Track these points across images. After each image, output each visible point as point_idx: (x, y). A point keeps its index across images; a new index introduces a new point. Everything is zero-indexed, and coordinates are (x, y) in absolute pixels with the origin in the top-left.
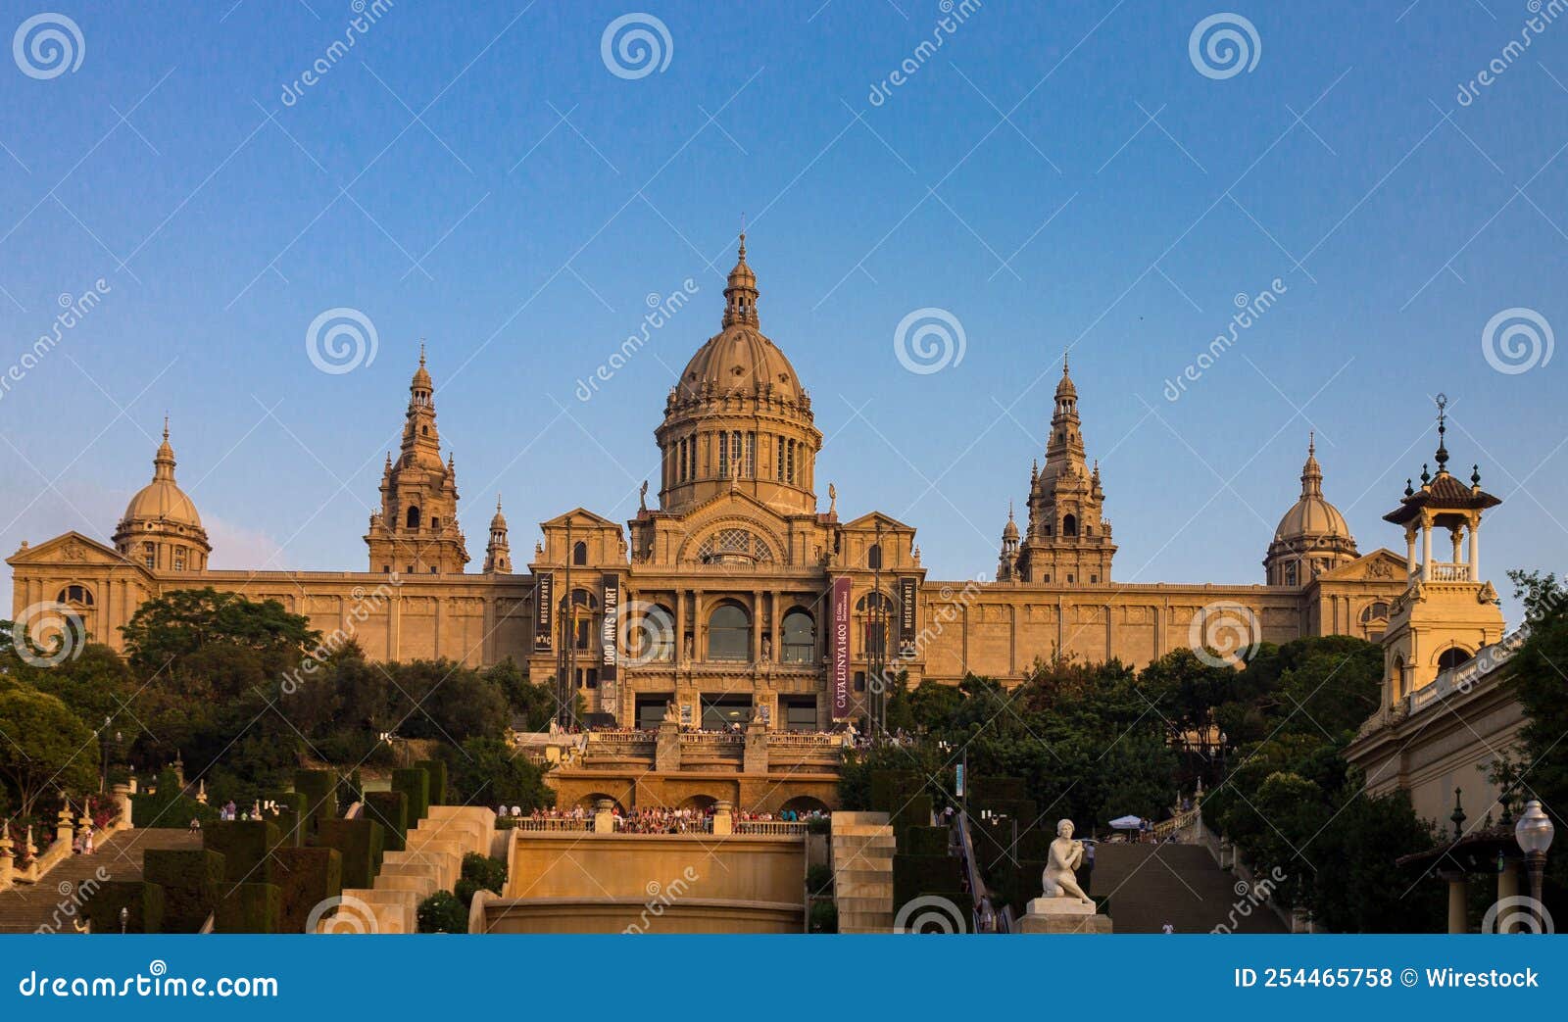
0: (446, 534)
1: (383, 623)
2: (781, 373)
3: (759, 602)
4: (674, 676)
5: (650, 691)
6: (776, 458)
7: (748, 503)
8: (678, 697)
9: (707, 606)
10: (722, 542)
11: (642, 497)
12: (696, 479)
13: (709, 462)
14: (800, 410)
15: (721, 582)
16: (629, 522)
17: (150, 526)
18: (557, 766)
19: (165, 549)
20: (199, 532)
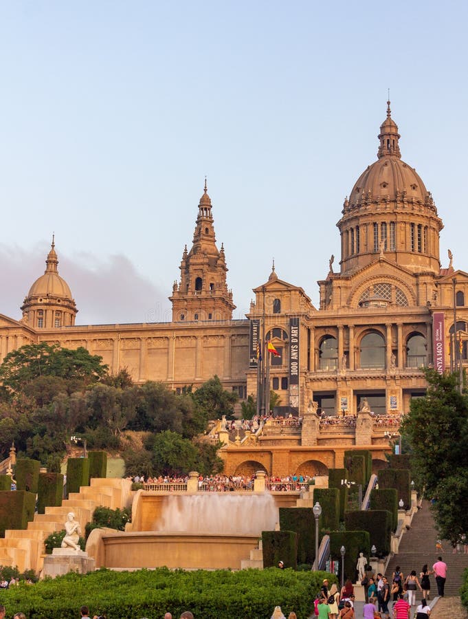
0: (218, 294)
1: (165, 353)
2: (413, 183)
3: (389, 330)
4: (335, 380)
5: (321, 390)
6: (409, 236)
7: (390, 267)
8: (338, 393)
9: (357, 335)
10: (375, 292)
11: (331, 266)
12: (360, 253)
13: (367, 242)
14: (425, 206)
15: (365, 319)
16: (318, 282)
17: (41, 300)
18: (226, 444)
19: (49, 313)
20: (70, 302)
